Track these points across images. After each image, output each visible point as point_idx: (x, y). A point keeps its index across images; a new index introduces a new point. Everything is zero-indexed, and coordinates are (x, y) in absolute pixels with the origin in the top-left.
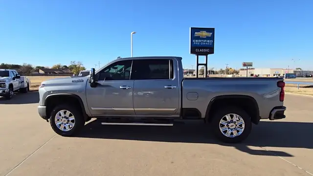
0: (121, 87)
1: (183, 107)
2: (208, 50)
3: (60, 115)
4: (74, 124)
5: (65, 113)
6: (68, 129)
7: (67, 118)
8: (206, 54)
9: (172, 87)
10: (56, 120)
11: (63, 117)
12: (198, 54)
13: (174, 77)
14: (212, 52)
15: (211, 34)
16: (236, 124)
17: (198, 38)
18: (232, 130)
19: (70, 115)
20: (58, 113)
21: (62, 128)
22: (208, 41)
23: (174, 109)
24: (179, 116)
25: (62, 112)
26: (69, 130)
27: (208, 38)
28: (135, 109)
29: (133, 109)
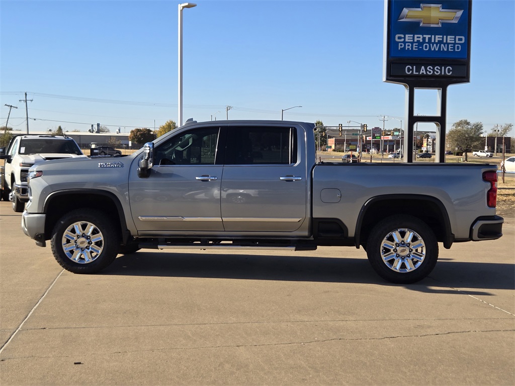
0: (197, 178)
1: (313, 217)
2: (447, 71)
3: (73, 231)
4: (100, 250)
5: (84, 227)
6: (88, 259)
7: (87, 238)
8: (441, 83)
9: (294, 179)
10: (64, 241)
11: (78, 237)
12: (413, 83)
13: (298, 162)
14: (463, 76)
15: (460, 13)
16: (411, 247)
17: (414, 27)
18: (403, 258)
19: (95, 232)
20: (70, 227)
21: (76, 258)
22: (450, 39)
23: (297, 220)
24: (306, 233)
25: (77, 226)
26: (91, 260)
27: (447, 29)
28: (225, 219)
29: (219, 219)
